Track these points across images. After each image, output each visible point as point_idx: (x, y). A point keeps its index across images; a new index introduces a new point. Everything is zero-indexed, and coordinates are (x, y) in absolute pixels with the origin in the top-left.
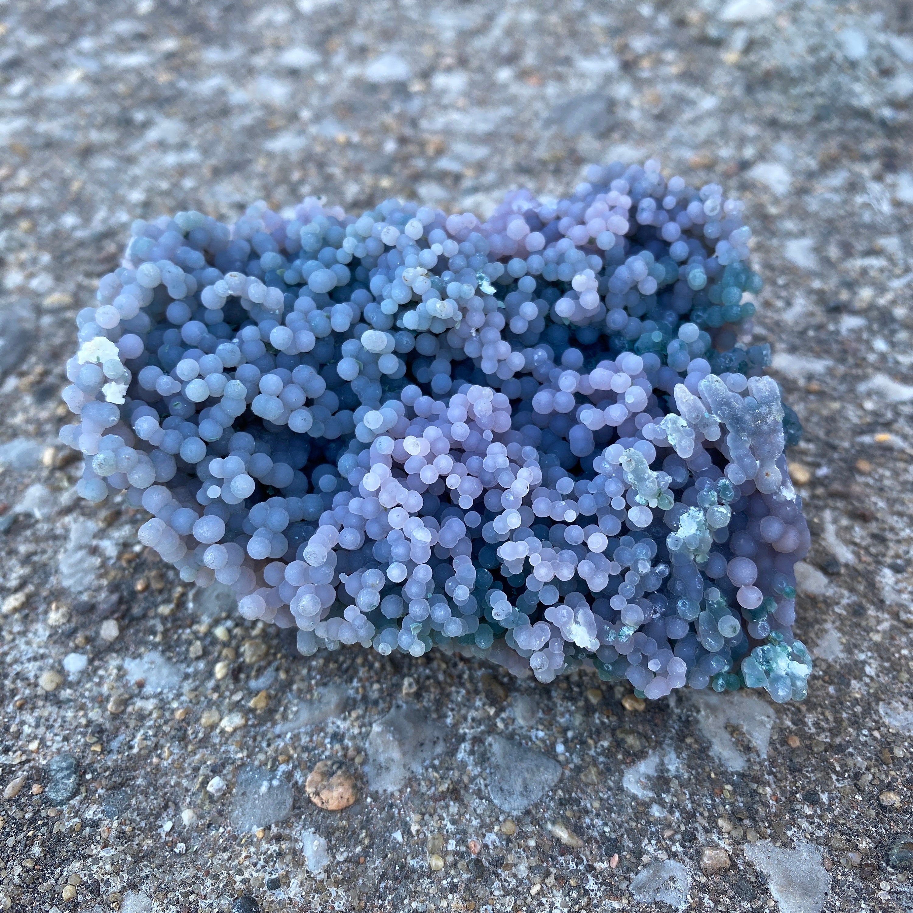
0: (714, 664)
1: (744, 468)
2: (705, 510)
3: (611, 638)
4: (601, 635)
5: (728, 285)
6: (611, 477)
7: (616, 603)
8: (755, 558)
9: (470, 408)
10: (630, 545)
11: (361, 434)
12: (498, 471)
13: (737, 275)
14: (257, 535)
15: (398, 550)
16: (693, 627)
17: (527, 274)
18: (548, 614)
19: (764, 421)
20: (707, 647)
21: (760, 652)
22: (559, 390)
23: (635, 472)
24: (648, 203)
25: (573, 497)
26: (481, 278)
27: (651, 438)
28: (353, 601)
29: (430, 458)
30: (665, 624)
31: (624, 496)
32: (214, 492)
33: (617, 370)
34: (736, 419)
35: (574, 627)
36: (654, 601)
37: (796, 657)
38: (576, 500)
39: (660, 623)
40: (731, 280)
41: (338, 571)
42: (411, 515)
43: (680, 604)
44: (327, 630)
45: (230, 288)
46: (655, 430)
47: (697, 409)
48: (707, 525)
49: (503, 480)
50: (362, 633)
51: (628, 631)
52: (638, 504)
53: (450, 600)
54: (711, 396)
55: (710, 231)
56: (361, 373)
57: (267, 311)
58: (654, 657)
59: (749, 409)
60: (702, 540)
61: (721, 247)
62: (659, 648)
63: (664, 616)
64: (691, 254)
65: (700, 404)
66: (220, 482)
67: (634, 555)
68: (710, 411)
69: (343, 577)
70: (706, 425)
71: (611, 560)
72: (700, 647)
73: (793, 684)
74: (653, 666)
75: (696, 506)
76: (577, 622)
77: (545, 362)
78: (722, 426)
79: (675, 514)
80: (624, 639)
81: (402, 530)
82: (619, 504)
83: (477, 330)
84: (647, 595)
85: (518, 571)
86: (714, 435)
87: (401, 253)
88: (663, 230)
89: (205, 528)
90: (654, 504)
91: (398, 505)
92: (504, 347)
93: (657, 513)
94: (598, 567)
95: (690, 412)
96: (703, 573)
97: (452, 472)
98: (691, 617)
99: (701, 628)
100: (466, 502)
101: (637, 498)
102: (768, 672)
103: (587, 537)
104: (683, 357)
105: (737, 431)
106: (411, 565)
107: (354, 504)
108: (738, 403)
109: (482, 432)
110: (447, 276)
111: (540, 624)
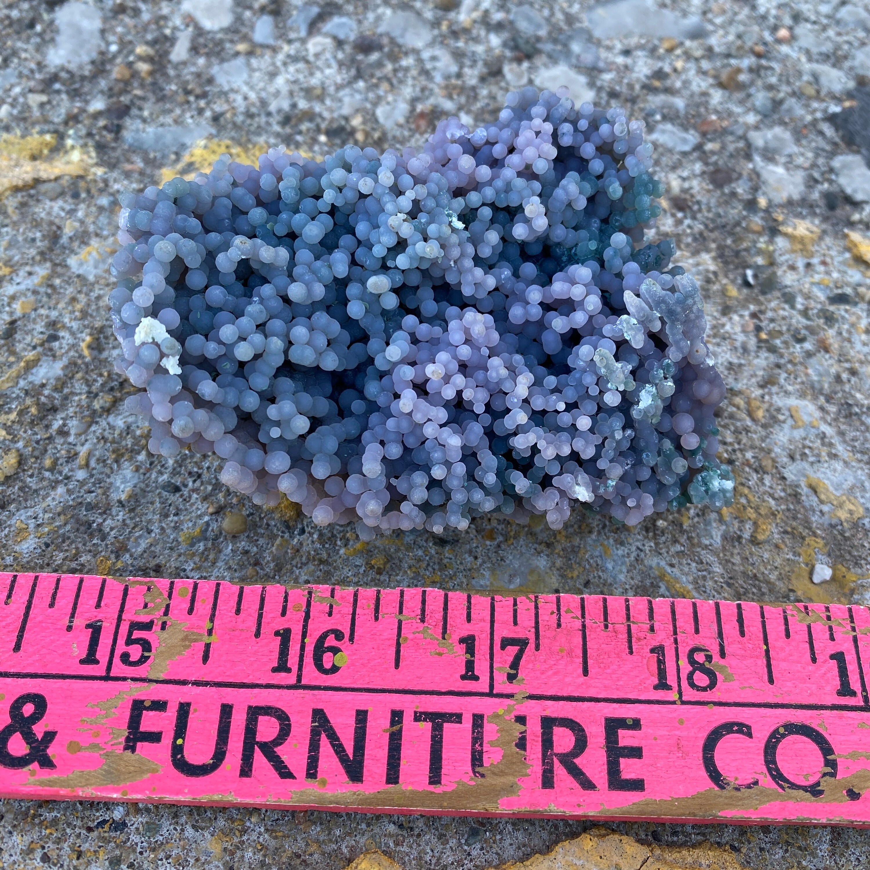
0: (671, 493)
1: (680, 349)
2: (656, 385)
3: (602, 491)
4: (595, 490)
5: (639, 194)
6: (586, 371)
7: (602, 464)
8: (690, 412)
9: (467, 331)
10: (606, 420)
11: (380, 363)
12: (501, 381)
13: (646, 185)
14: (318, 460)
15: (437, 455)
16: (653, 470)
17: (484, 204)
18: (554, 481)
19: (692, 311)
20: (665, 482)
21: (700, 478)
22: (528, 303)
23: (607, 367)
24: (566, 128)
25: (557, 390)
26: (449, 216)
27: (610, 335)
28: (404, 498)
29: (447, 379)
30: (635, 473)
31: (597, 384)
32: (275, 433)
33: (573, 282)
34: (671, 313)
35: (577, 488)
36: (626, 458)
37: (724, 477)
38: (560, 392)
39: (632, 472)
40: (642, 189)
41: (388, 477)
42: (441, 426)
43: (644, 456)
44: (389, 522)
45: (243, 254)
46: (613, 330)
47: (642, 309)
48: (659, 395)
49: (507, 387)
50: (418, 520)
51: (612, 483)
52: (610, 390)
53: (481, 485)
54: (651, 297)
55: (619, 148)
56: (367, 311)
57: (277, 268)
58: (630, 496)
59: (679, 302)
60: (656, 407)
61: (629, 161)
62: (633, 488)
63: (633, 466)
64: (605, 169)
65: (644, 305)
66: (278, 424)
67: (611, 427)
68: (651, 308)
69: (393, 481)
70: (651, 321)
71: (594, 434)
72: (660, 483)
73: (725, 496)
74: (631, 503)
75: (649, 383)
76: (578, 484)
77: (509, 279)
78: (661, 319)
79: (636, 392)
80: (611, 489)
81: (436, 438)
82: (594, 391)
83: (455, 262)
84: (621, 454)
85: (528, 454)
86: (657, 327)
87: (379, 201)
88: (581, 149)
89: (277, 464)
90: (621, 389)
91: (429, 420)
92: (479, 272)
93: (623, 393)
94: (587, 442)
95: (639, 313)
96: (656, 430)
97: (466, 387)
98: (652, 463)
99: (660, 470)
100: (479, 408)
101: (609, 385)
102: (706, 491)
103: (575, 419)
104: (618, 262)
105: (673, 322)
106: (448, 464)
107: (391, 423)
108: (671, 299)
109: (479, 349)
110: (423, 218)
111: (549, 490)
